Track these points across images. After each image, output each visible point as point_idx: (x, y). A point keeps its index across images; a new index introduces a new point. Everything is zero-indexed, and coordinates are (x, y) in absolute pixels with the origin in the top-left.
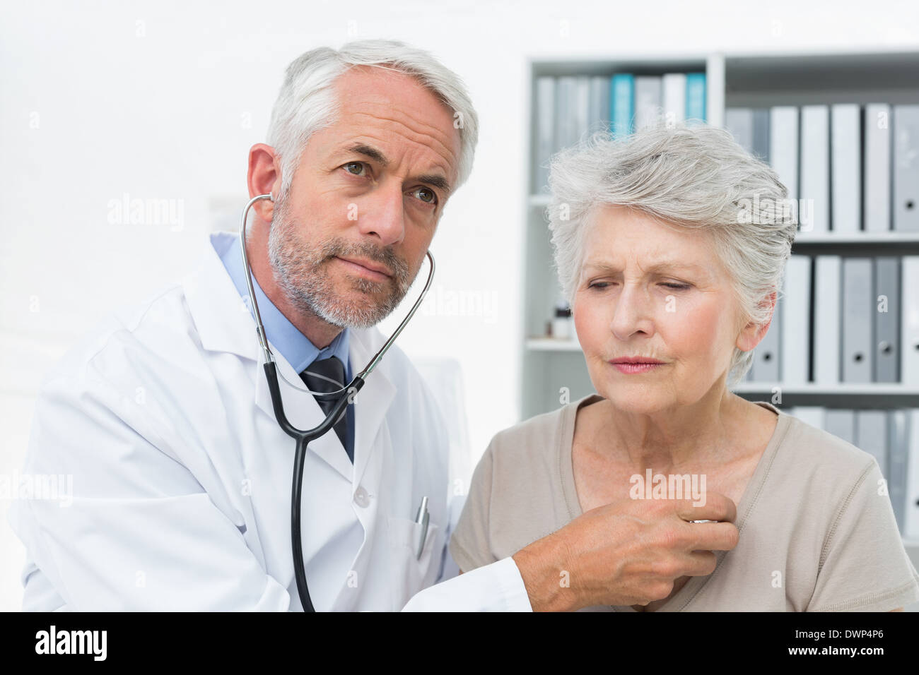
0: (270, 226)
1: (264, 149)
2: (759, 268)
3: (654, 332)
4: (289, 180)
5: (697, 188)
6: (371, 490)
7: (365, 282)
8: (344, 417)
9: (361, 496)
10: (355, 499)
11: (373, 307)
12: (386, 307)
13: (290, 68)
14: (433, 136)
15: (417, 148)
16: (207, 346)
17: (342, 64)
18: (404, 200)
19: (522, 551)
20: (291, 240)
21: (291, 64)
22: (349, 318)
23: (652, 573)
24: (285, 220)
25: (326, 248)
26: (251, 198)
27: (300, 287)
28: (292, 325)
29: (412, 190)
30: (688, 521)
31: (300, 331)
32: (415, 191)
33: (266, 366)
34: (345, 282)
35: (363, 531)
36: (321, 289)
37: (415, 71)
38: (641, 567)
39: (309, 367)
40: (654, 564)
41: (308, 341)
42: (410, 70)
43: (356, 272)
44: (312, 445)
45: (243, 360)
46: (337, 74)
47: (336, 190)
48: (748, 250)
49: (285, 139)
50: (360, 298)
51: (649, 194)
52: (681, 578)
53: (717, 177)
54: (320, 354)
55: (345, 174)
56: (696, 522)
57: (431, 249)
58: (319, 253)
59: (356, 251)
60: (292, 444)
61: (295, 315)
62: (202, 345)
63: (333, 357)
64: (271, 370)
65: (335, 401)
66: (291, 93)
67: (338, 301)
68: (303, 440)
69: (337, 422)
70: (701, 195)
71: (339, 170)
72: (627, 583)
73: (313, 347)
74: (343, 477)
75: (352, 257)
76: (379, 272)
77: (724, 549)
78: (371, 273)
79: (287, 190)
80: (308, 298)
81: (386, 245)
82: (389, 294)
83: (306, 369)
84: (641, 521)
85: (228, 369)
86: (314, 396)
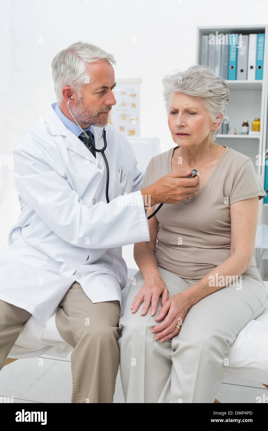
2: (216, 108)
3: (186, 126)
5: (198, 87)
6: (102, 165)
9: (99, 167)
10: (97, 167)
16: (53, 134)
35: (101, 175)
48: (212, 103)
51: (185, 89)
53: (204, 84)
62: (51, 134)
70: (198, 89)
85: (59, 139)
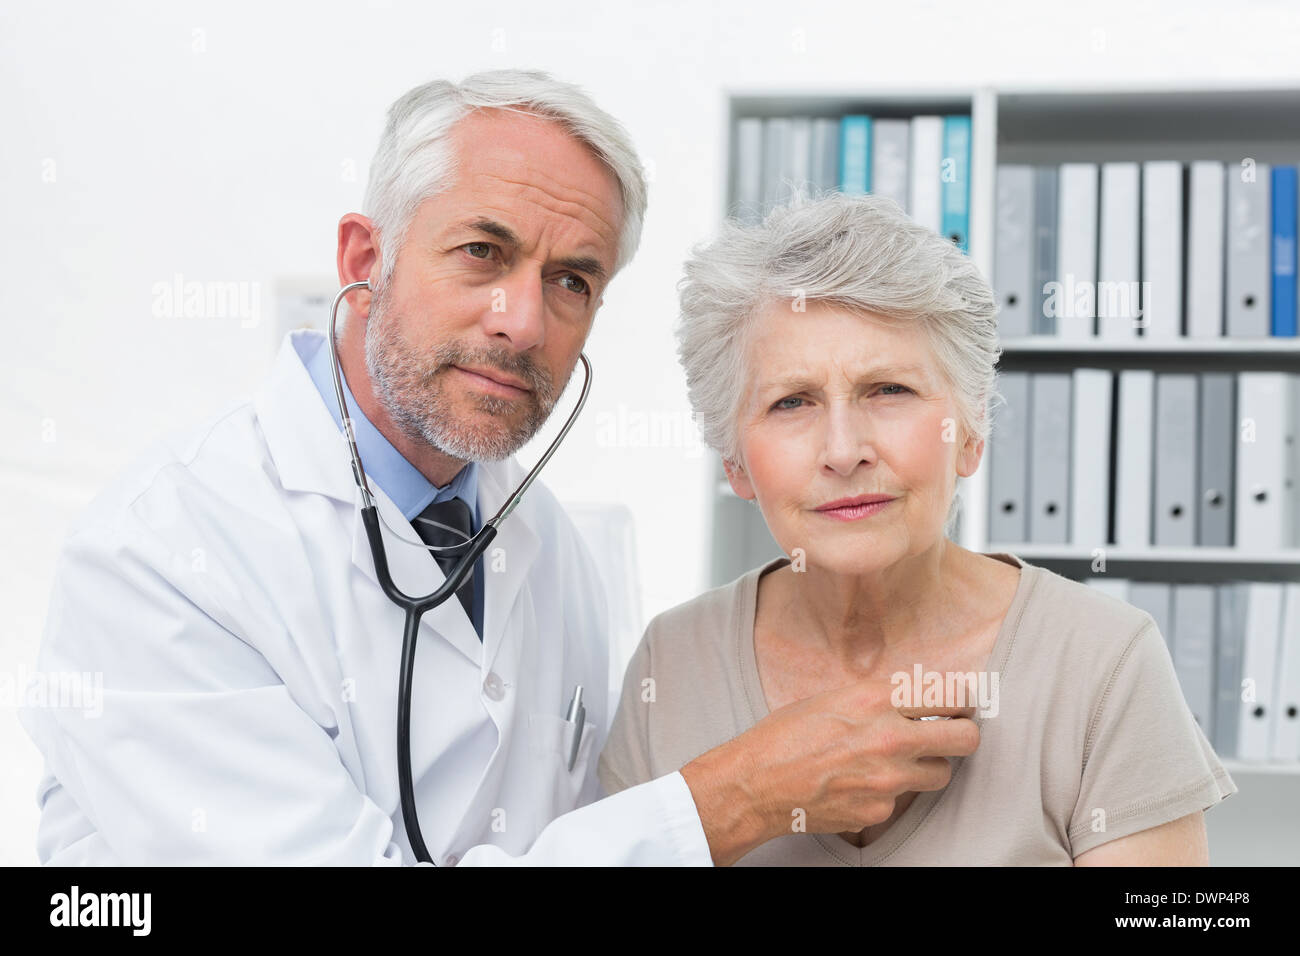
0: (366, 325)
1: (357, 220)
3: (879, 460)
4: (392, 263)
5: (905, 268)
6: (507, 678)
7: (493, 399)
8: (470, 579)
9: (493, 686)
10: (485, 689)
11: (504, 433)
12: (523, 433)
13: (393, 109)
14: (582, 204)
15: (560, 221)
16: (288, 485)
17: (459, 106)
18: (544, 289)
19: (693, 764)
20: (394, 344)
21: (394, 106)
22: (472, 449)
23: (866, 789)
24: (386, 316)
25: (441, 354)
26: (343, 286)
27: (407, 407)
28: (400, 456)
29: (556, 276)
30: (912, 719)
31: (412, 464)
32: (560, 278)
33: (364, 512)
34: (465, 400)
35: (498, 733)
36: (434, 410)
37: (558, 114)
38: (852, 781)
39: (424, 511)
40: (869, 777)
41: (422, 478)
42: (551, 113)
43: (480, 386)
44: (427, 617)
45: (336, 503)
46: (452, 120)
47: (452, 277)
49: (386, 208)
50: (487, 422)
51: (848, 281)
52: (905, 794)
54: (438, 495)
55: (465, 258)
56: (923, 719)
57: (586, 351)
58: (431, 361)
59: (479, 357)
60: (401, 614)
61: (403, 443)
62: (280, 483)
63: (456, 498)
64: (371, 517)
65: (457, 557)
66: (393, 146)
67: (457, 426)
68: (415, 610)
69: (462, 585)
70: (913, 276)
71: (456, 251)
72: (834, 803)
73: (430, 486)
74: (467, 659)
75: (475, 366)
76: (512, 386)
77: (961, 755)
78: (501, 387)
79: (389, 277)
80: (419, 421)
81: (519, 351)
82: (526, 414)
83: (420, 515)
84: (849, 721)
85: (316, 516)
86: (431, 551)
